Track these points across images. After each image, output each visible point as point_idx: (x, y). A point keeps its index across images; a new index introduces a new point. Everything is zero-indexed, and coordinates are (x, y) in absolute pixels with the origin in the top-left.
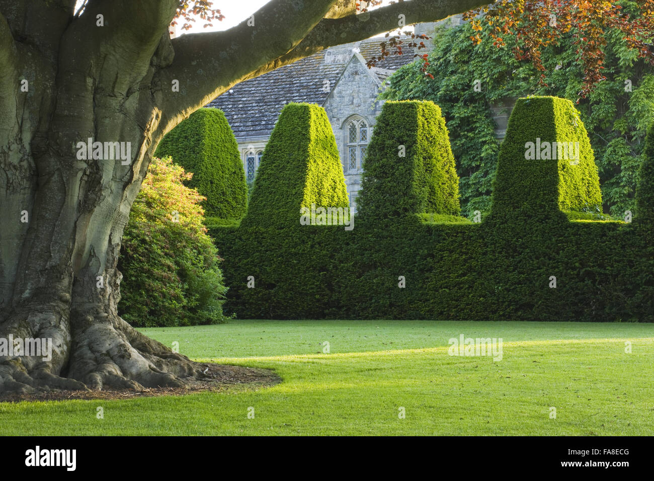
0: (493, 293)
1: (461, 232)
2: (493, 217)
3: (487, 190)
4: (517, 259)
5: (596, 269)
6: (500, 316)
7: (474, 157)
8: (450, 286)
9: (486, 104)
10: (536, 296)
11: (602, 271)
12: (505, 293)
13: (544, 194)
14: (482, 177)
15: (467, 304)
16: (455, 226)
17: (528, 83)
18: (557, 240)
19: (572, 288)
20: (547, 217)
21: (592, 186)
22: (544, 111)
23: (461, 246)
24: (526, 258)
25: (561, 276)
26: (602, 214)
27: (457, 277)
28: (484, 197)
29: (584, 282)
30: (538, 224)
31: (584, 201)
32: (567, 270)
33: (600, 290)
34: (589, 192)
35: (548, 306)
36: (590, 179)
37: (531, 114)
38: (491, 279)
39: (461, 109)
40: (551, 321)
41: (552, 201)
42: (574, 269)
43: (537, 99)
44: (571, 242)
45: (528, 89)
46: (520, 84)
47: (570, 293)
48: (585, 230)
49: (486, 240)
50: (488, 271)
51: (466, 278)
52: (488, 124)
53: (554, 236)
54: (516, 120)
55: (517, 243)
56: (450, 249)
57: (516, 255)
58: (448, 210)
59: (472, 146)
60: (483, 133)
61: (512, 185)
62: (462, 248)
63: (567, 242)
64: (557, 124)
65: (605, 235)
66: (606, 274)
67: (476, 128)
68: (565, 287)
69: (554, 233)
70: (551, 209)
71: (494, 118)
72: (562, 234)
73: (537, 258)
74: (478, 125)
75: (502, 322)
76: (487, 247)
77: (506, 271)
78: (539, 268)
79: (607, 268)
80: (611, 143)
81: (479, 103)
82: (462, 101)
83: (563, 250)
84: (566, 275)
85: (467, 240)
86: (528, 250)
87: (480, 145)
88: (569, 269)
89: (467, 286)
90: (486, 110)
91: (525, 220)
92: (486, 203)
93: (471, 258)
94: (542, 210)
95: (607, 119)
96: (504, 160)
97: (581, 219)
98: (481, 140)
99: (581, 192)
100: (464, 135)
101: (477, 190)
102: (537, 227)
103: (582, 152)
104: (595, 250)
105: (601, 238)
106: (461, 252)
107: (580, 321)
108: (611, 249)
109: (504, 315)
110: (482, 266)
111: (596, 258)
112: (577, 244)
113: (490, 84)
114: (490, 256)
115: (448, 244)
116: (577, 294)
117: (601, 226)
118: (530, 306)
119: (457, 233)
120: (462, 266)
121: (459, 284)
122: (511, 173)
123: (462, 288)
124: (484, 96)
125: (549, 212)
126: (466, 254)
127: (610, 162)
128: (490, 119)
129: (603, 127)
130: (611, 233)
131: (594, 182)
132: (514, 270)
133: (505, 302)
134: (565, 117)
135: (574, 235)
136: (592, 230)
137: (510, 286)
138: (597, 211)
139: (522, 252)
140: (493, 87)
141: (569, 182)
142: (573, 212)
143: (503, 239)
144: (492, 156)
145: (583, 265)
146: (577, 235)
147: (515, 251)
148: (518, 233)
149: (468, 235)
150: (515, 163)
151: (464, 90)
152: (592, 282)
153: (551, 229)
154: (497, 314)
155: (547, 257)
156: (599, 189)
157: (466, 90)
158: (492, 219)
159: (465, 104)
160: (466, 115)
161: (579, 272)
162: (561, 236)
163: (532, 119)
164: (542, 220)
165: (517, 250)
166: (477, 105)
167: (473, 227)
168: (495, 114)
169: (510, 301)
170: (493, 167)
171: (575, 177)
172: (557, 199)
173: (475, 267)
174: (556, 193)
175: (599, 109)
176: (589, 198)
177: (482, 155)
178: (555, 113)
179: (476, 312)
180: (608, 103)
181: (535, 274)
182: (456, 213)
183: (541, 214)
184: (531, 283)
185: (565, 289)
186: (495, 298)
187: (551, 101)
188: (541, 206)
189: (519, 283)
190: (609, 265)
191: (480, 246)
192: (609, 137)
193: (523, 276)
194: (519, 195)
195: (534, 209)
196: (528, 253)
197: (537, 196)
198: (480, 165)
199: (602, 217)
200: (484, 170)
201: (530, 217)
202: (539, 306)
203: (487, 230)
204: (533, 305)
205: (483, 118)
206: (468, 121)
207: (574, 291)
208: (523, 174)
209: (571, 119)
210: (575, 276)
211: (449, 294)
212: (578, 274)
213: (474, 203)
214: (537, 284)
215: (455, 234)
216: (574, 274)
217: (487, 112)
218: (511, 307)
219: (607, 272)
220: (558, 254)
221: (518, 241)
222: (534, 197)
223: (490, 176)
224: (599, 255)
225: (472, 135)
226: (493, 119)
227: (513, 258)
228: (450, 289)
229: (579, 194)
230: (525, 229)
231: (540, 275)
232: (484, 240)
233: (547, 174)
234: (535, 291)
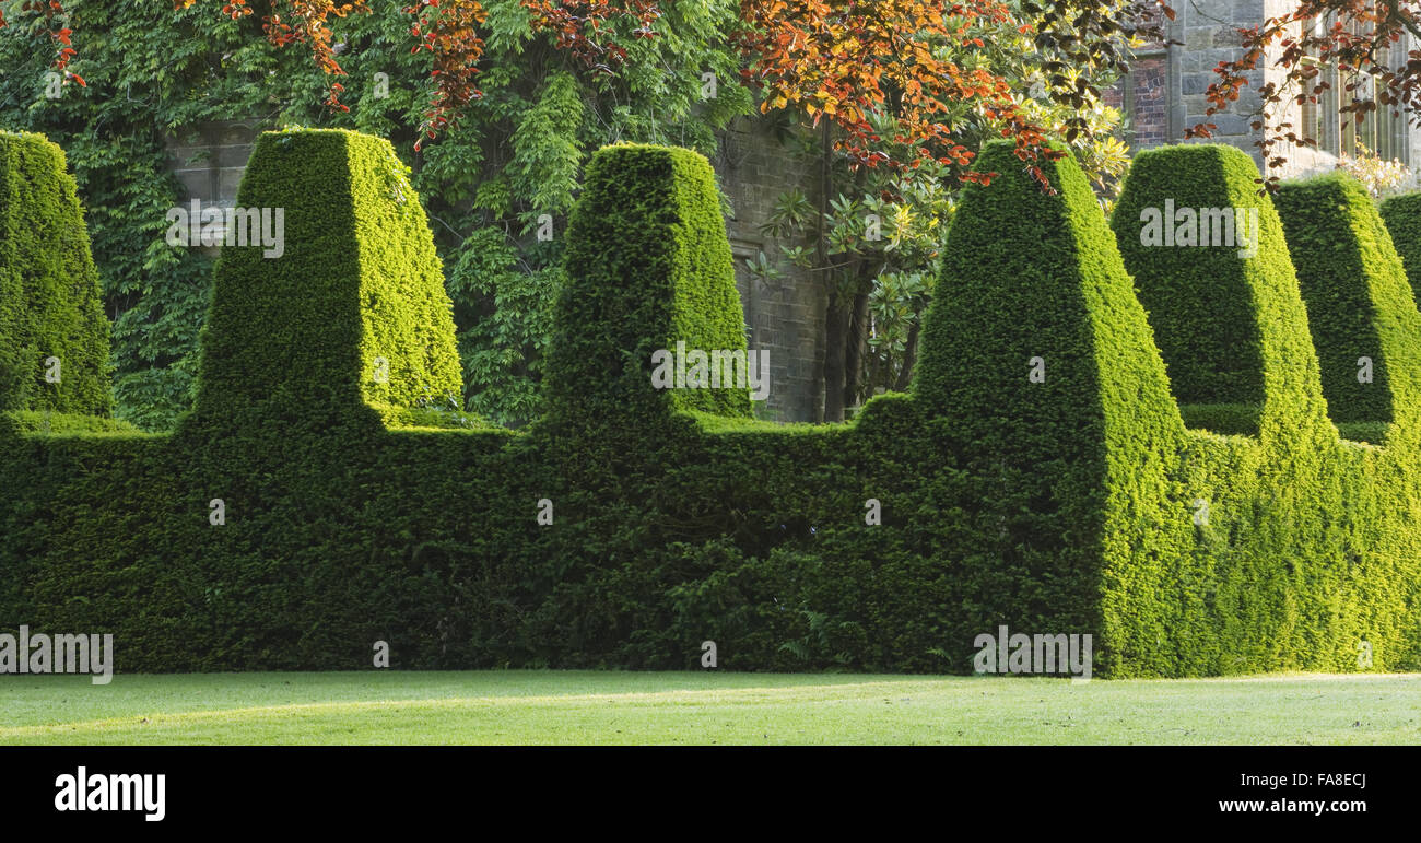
0: (200, 604)
1: (121, 458)
2: (202, 419)
3: (161, 354)
4: (261, 520)
5: (451, 543)
6: (218, 660)
7: (125, 271)
8: (91, 589)
9: (156, 137)
10: (307, 611)
11: (464, 548)
12: (231, 603)
13: (327, 365)
14: (146, 321)
15: (136, 634)
16: (106, 441)
17: (263, 86)
18: (357, 476)
19: (393, 590)
20: (333, 420)
21: (439, 346)
22: (323, 163)
23: (120, 489)
24: (280, 520)
25: (367, 562)
26: (462, 412)
27: (112, 567)
28: (153, 371)
29: (420, 576)
30: (311, 436)
31: (420, 382)
32: (383, 546)
33: (457, 593)
34: (431, 360)
35: (336, 635)
36: (434, 328)
37: (295, 172)
38: (196, 571)
39: (92, 147)
40: (341, 669)
41: (346, 381)
42: (398, 544)
43: (309, 135)
44: (392, 480)
45: (264, 102)
46: (244, 89)
47: (389, 602)
48: (426, 450)
49: (183, 476)
50: (190, 551)
51: (134, 568)
52: (164, 190)
53: (350, 464)
54: (257, 184)
55: (260, 483)
56: (94, 499)
57: (258, 513)
58: (84, 403)
59: (119, 242)
60: (149, 211)
61: (249, 342)
62: (124, 495)
63: (381, 480)
64: (357, 197)
65: (471, 463)
66: (473, 556)
67: (132, 196)
68: (376, 586)
69: (350, 457)
70: (344, 400)
71: (178, 171)
72: (369, 460)
73: (310, 519)
74: (135, 189)
75: (223, 674)
76: (187, 493)
77: (233, 550)
78: (314, 542)
79: (476, 541)
80: (470, 240)
81: (137, 134)
82: (94, 128)
83: (372, 498)
84: (379, 559)
85: (136, 475)
86: (286, 500)
87: (140, 239)
88: (385, 545)
89: (135, 589)
90: (155, 150)
91: (281, 425)
92: (159, 388)
93: (144, 520)
94: (323, 402)
95: (461, 181)
96: (227, 281)
97: (415, 424)
98: (144, 227)
99: (413, 360)
100: (100, 213)
101: (135, 355)
102: (310, 443)
103: (415, 264)
104: (448, 499)
105: (463, 469)
106: (121, 505)
107: (412, 668)
108: (486, 497)
109: (225, 658)
110: (173, 539)
111: (450, 517)
112: (405, 483)
113: (165, 85)
114: (195, 515)
115: (88, 486)
116: (404, 606)
117: (461, 441)
118: (291, 634)
119: (112, 459)
120: (123, 539)
121: (116, 582)
122: (246, 312)
123: (123, 594)
124: (152, 115)
125: (337, 408)
126: (134, 509)
127: (467, 286)
128: (167, 175)
129: (451, 199)
130: (486, 459)
131: (444, 336)
132: (252, 550)
133: (229, 627)
134: (375, 179)
135: (399, 463)
136: (441, 451)
137: (244, 586)
138: (451, 405)
139: (272, 504)
140: (173, 95)
141: (385, 335)
142: (396, 406)
143: (225, 474)
144: (171, 267)
145: (418, 534)
146: (406, 462)
147: (255, 502)
148: (263, 460)
149: (140, 464)
150: (255, 289)
151: (97, 99)
152: (440, 575)
153: (343, 449)
154: (210, 657)
155: (332, 517)
156: (455, 352)
157: (105, 99)
158: (200, 425)
159: (102, 136)
160: (105, 162)
161: (410, 551)
162: (369, 465)
163: (296, 183)
164: (322, 427)
165: (259, 500)
166: (132, 138)
167: (150, 446)
168: (177, 163)
169: (243, 624)
170: (176, 295)
171: (401, 323)
172: (358, 376)
173: (157, 541)
174: (355, 363)
175: (441, 155)
176: (434, 374)
177: (148, 265)
178: (352, 170)
179: (159, 653)
180: (462, 142)
181: (302, 558)
182: (103, 410)
183: (320, 414)
184: (293, 579)
185: (375, 593)
186: (207, 617)
187: (341, 140)
188: (320, 394)
189: (265, 580)
190: (481, 535)
191: (168, 490)
192: (466, 225)
193: (274, 562)
194: (265, 366)
195: (301, 401)
196: (287, 506)
197: (310, 370)
198: (141, 290)
199: (463, 420)
200: (152, 304)
201: (292, 419)
202: (314, 634)
203: (186, 451)
204: (299, 634)
205: (150, 173)
206: (111, 179)
207: (397, 598)
208: (274, 314)
209: (388, 184)
210: (401, 562)
211: (90, 608)
212: (407, 557)
213: (127, 387)
214: (308, 582)
215: (106, 462)
216: (397, 556)
217: (157, 156)
218: (246, 639)
219: (477, 550)
220: (360, 507)
221: (263, 479)
222: (301, 372)
223: (168, 318)
224: (458, 511)
225: (121, 215)
226: (173, 176)
227: (252, 519)
228: (91, 598)
229: (408, 364)
230: (280, 448)
231: (316, 560)
232: (178, 475)
233: (333, 316)
234: (304, 598)
